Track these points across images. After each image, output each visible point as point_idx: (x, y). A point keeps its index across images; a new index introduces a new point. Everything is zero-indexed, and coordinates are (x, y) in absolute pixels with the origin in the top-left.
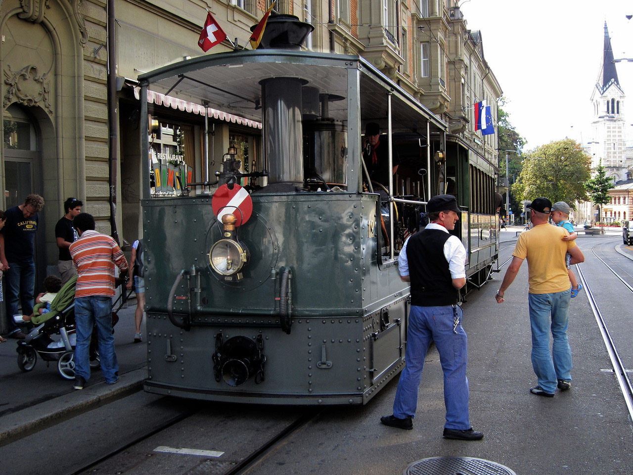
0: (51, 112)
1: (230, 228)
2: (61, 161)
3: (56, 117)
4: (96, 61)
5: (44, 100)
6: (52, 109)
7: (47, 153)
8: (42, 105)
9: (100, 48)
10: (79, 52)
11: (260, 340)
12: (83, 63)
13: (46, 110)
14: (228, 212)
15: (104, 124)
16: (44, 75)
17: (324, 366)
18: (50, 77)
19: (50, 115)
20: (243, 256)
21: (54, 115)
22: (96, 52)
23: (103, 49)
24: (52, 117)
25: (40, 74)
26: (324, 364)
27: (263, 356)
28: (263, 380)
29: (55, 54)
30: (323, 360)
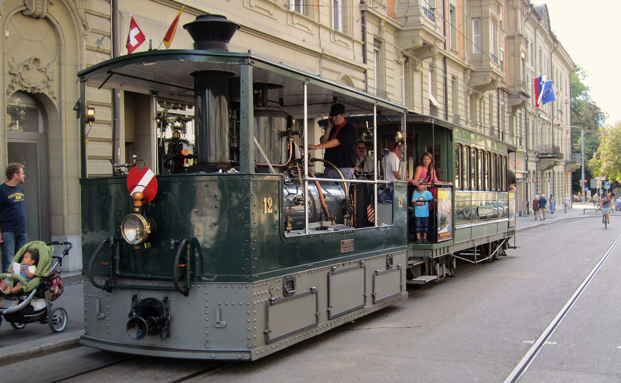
0: (55, 98)
1: (139, 204)
2: (64, 142)
3: (60, 102)
4: (100, 50)
5: (48, 87)
6: (56, 95)
7: (53, 135)
8: (46, 92)
9: (103, 39)
10: (81, 42)
11: (166, 300)
12: (86, 52)
13: (50, 97)
14: (138, 190)
15: (108, 108)
16: (49, 64)
17: (218, 326)
18: (54, 67)
19: (54, 101)
20: (147, 229)
21: (58, 100)
22: (99, 42)
23: (106, 38)
24: (56, 103)
25: (43, 64)
26: (218, 323)
27: (167, 315)
28: (168, 336)
29: (59, 45)
30: (218, 320)
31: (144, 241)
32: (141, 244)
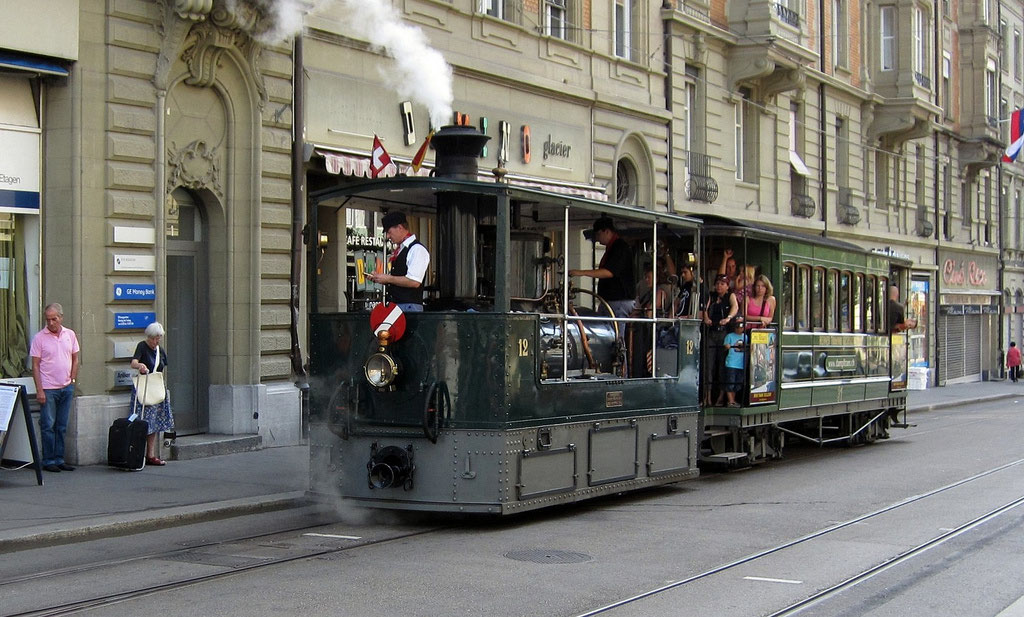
0: (221, 195)
1: (385, 343)
2: (231, 254)
3: (227, 200)
4: (278, 125)
5: (213, 180)
6: (223, 190)
7: (215, 244)
8: (211, 188)
9: (283, 110)
10: (256, 117)
11: (410, 449)
12: (262, 129)
13: (215, 193)
14: (384, 328)
15: (286, 206)
16: (214, 149)
17: (468, 476)
18: (221, 152)
19: (219, 199)
20: (394, 369)
21: (224, 198)
22: (278, 114)
23: (288, 110)
24: (221, 201)
25: (209, 149)
26: (467, 474)
27: (412, 465)
28: (411, 487)
29: (227, 121)
30: (467, 470)
31: (390, 383)
32: (387, 386)
